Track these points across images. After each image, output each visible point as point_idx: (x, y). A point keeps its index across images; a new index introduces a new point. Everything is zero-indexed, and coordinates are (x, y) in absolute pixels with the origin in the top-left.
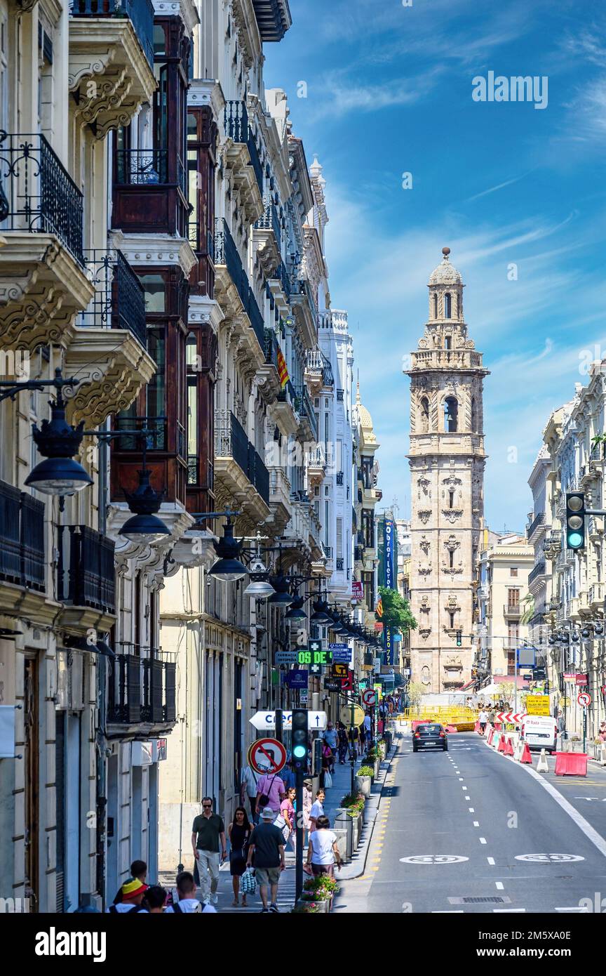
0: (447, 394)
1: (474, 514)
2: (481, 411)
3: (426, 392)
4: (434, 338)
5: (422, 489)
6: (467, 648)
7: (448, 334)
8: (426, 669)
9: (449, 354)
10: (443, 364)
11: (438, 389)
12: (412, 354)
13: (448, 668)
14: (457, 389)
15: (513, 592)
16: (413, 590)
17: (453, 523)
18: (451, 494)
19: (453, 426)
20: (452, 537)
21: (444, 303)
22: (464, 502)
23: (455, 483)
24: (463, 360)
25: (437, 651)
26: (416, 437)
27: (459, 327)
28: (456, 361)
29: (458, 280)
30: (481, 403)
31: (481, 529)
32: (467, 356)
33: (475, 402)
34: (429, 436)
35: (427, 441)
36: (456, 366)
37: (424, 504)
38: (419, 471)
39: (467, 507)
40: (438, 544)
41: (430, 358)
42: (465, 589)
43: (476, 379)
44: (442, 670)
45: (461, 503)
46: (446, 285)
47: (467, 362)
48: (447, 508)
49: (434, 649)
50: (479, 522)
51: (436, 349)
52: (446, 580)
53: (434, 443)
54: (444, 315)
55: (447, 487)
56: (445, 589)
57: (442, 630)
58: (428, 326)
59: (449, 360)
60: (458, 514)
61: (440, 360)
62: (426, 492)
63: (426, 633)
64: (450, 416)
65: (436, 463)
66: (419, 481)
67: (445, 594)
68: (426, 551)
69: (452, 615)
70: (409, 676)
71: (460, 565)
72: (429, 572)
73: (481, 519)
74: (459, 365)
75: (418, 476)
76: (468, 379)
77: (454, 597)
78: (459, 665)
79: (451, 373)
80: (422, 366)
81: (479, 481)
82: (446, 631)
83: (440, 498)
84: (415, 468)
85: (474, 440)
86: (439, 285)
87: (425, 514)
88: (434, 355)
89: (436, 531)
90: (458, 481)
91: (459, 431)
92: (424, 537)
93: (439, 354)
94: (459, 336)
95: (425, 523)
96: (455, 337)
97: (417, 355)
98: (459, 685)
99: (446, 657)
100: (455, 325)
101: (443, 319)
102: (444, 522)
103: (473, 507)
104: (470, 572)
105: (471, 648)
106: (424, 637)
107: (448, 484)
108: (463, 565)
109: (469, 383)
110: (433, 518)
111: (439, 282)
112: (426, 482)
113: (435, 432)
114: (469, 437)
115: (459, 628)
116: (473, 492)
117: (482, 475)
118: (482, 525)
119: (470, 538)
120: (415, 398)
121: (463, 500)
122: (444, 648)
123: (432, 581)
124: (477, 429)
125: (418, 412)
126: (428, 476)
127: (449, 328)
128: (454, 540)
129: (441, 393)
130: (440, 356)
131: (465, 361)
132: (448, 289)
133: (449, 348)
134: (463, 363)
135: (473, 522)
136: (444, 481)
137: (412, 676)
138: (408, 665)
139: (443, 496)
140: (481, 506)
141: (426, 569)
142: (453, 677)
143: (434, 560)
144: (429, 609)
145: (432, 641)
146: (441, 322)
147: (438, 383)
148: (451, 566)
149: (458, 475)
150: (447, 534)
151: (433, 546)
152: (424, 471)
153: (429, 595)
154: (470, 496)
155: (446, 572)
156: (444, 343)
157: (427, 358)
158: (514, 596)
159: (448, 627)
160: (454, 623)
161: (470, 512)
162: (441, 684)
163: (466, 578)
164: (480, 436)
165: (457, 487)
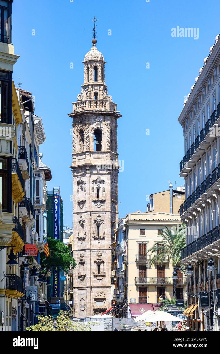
0: (95, 127)
1: (112, 202)
2: (116, 139)
3: (82, 126)
4: (87, 94)
5: (80, 187)
6: (108, 287)
7: (96, 91)
8: (82, 301)
9: (96, 103)
10: (93, 108)
11: (90, 124)
12: (74, 103)
13: (97, 300)
14: (102, 124)
15: (142, 246)
16: (74, 250)
17: (99, 208)
18: (98, 190)
19: (99, 147)
20: (99, 216)
21: (93, 72)
22: (106, 195)
23: (101, 183)
24: (105, 106)
25: (89, 289)
26: (76, 155)
27: (102, 87)
28: (101, 107)
29: (102, 58)
30: (116, 134)
31: (117, 212)
32: (108, 104)
33: (113, 133)
34: (84, 154)
35: (83, 157)
36: (101, 110)
37: (81, 196)
38: (78, 176)
39: (108, 198)
40: (90, 221)
41: (85, 105)
42: (107, 249)
43: (113, 119)
44: (93, 301)
45: (104, 195)
46: (94, 61)
47: (108, 108)
48: (95, 198)
49: (87, 287)
50: (115, 208)
51: (88, 99)
52: (95, 244)
53: (87, 157)
54: (93, 80)
55: (95, 186)
56: (95, 249)
57: (92, 275)
58: (83, 87)
59: (96, 106)
60: (103, 202)
61: (91, 106)
62: (82, 189)
63: (82, 277)
64: (97, 141)
65: (89, 170)
66: (78, 182)
67: (95, 253)
68: (82, 226)
69: (99, 266)
70: (72, 305)
71: (104, 234)
72: (84, 239)
73: (116, 206)
74: (103, 109)
75: (77, 179)
76: (109, 118)
77: (100, 254)
78: (103, 297)
79: (98, 114)
80: (80, 110)
81: (115, 182)
82: (95, 276)
83: (91, 192)
84: (75, 174)
85: (112, 157)
86: (90, 61)
87: (81, 203)
88: (87, 103)
89: (89, 213)
90: (102, 182)
91: (103, 150)
92: (81, 217)
93: (90, 102)
94: (102, 92)
95: (81, 209)
96: (100, 93)
97: (76, 104)
98: (103, 311)
99: (95, 293)
100: (100, 85)
101: (92, 82)
102: (94, 207)
103: (112, 198)
104: (110, 239)
105: (111, 287)
106: (81, 280)
107: (96, 183)
108: (106, 234)
109: (109, 120)
110: (87, 205)
111: (90, 59)
112: (83, 183)
113: (88, 150)
114: (109, 154)
115: (103, 274)
116: (112, 189)
117: (117, 179)
118: (117, 210)
119: (110, 217)
120: (75, 131)
121: (105, 194)
122: (94, 287)
123: (86, 244)
124: (114, 150)
125: (77, 140)
126: (83, 179)
127: (96, 87)
128: (100, 218)
129: (91, 126)
130: (91, 104)
131: (106, 107)
132: (96, 63)
133: (96, 98)
134: (105, 108)
135: (111, 207)
136: (94, 181)
137: (74, 305)
138: (71, 298)
139: (93, 191)
140: (116, 198)
141: (83, 237)
142: (100, 305)
143: (88, 232)
144: (84, 262)
145: (87, 283)
146: (91, 83)
147: (89, 121)
148: (98, 235)
149: (103, 178)
150: (96, 214)
151: (87, 222)
152: (81, 176)
153: (84, 253)
154: (110, 191)
155: (95, 238)
156: (93, 97)
157: (83, 105)
158: (142, 249)
159: (96, 273)
160: (100, 271)
161: (110, 201)
162: (92, 310)
163: (107, 243)
164: (115, 155)
165: (102, 185)
